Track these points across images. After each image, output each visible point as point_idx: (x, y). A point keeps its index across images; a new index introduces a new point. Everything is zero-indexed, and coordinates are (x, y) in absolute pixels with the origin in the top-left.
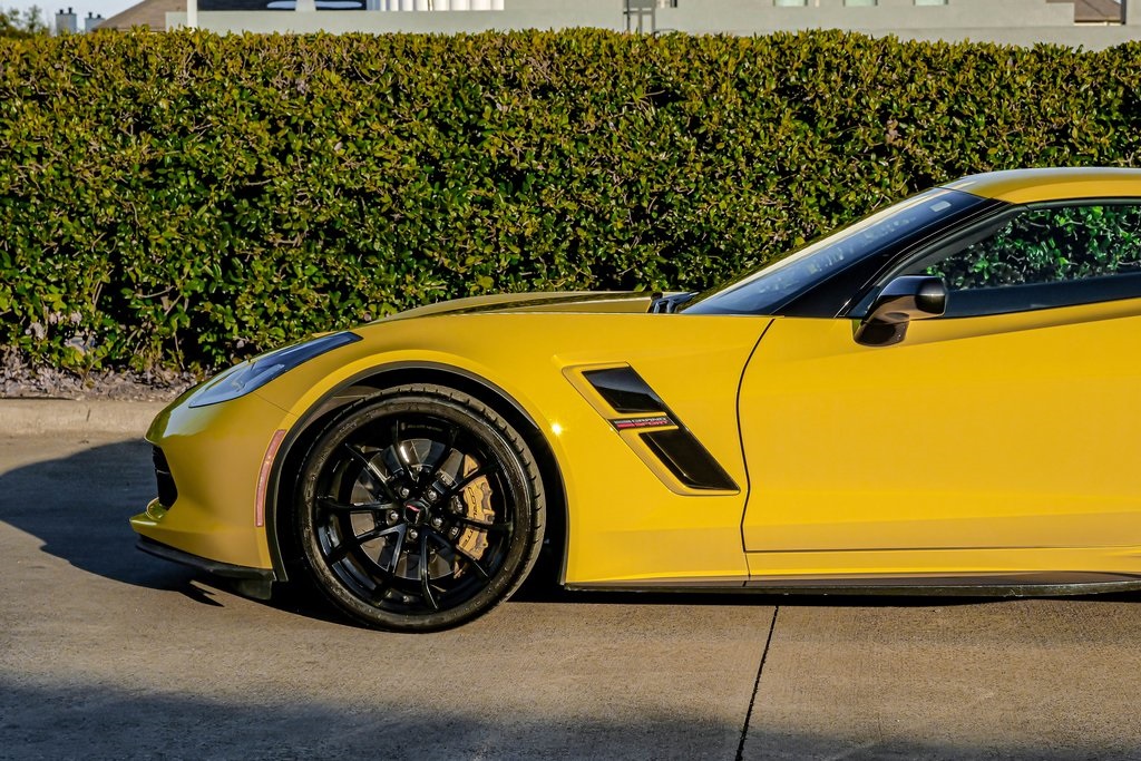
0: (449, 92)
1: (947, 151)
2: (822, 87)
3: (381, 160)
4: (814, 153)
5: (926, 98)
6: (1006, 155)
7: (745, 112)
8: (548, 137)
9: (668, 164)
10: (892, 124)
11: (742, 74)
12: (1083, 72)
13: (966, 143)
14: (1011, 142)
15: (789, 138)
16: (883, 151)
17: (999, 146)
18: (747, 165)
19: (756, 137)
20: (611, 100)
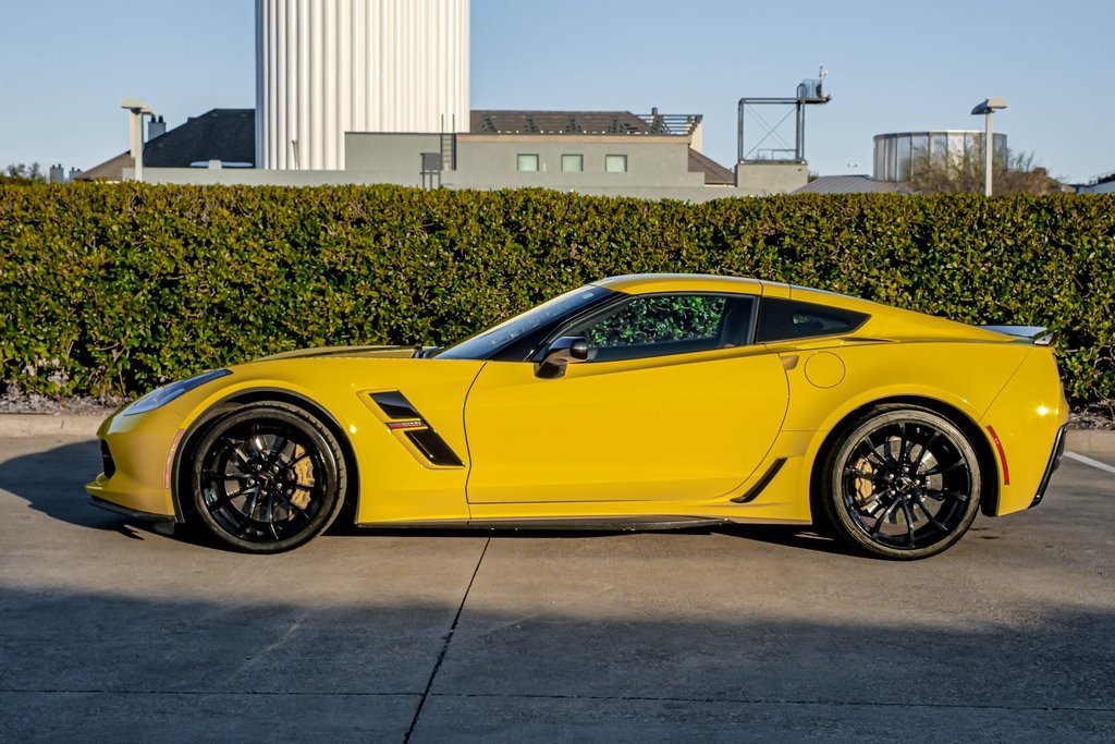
0: (298, 222)
1: (607, 263)
2: (531, 223)
3: (254, 265)
4: (526, 263)
5: (595, 230)
6: (643, 266)
7: (483, 237)
8: (360, 251)
9: (435, 268)
10: (574, 246)
11: (482, 214)
12: (689, 216)
13: (619, 258)
14: (646, 258)
15: (510, 254)
16: (568, 263)
17: (639, 261)
18: (484, 270)
19: (490, 253)
20: (400, 228)
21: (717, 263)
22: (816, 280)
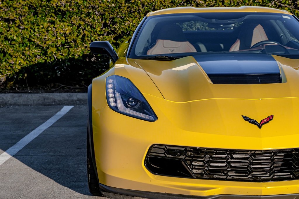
4: (165, 3)
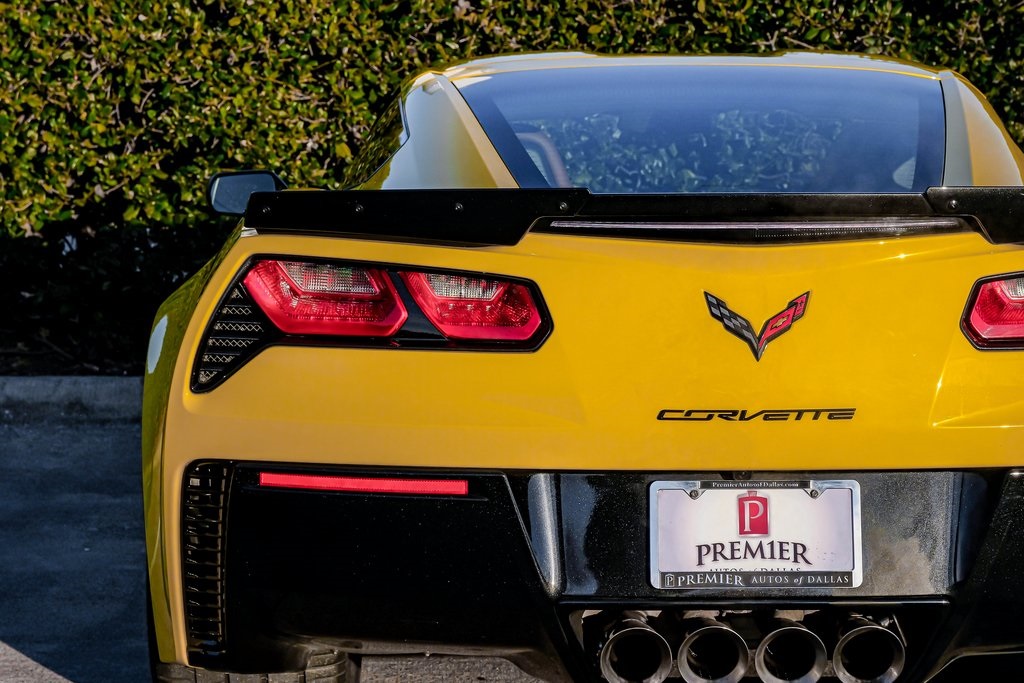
1: (535, 29)
6: (612, 35)
9: (164, 45)
13: (560, 18)
14: (618, 18)
15: (327, 11)
16: (451, 28)
17: (603, 23)
18: (272, 47)
21: (772, 26)
22: (987, 59)
